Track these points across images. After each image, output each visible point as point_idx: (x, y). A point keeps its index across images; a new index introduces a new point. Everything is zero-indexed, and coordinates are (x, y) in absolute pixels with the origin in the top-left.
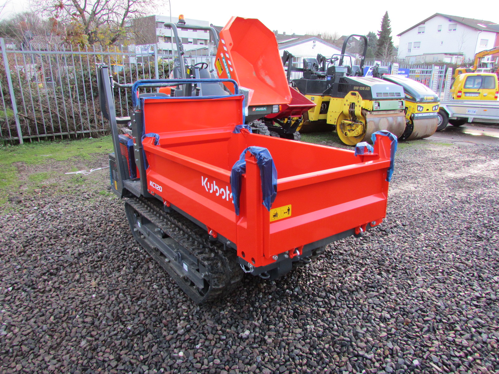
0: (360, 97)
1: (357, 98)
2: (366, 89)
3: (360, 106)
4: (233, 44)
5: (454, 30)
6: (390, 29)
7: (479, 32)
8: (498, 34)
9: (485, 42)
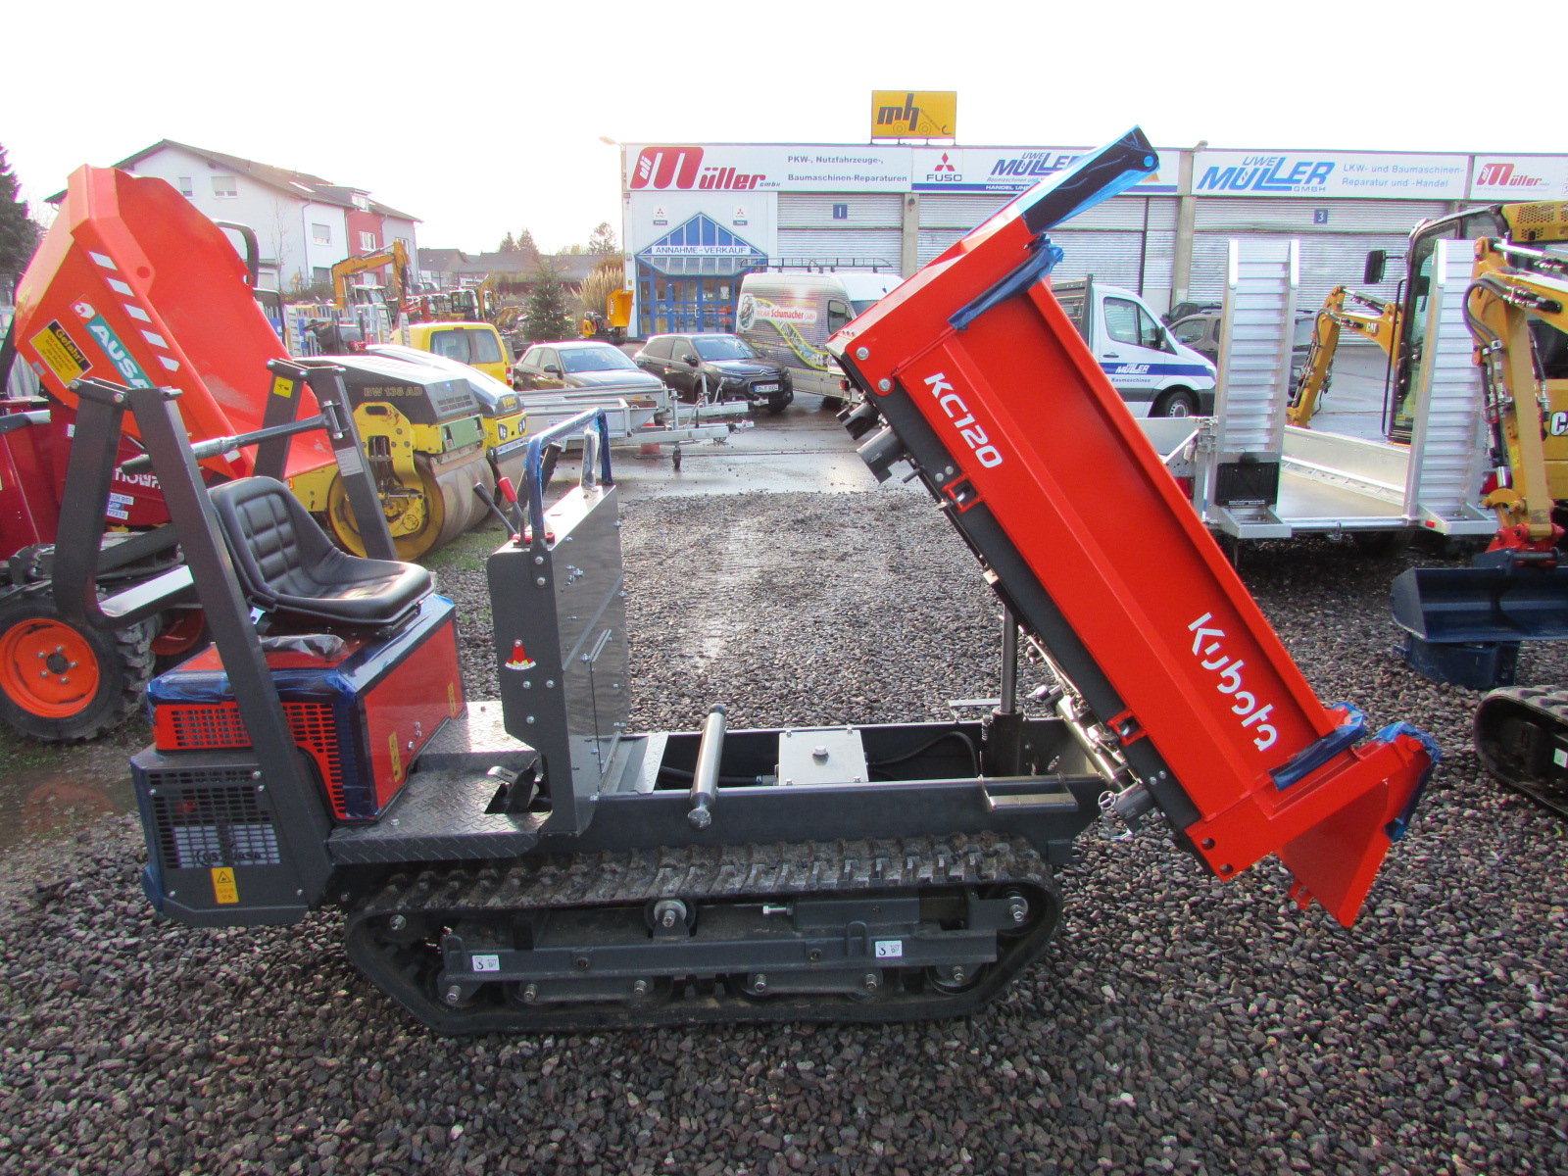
0: (404, 420)
1: (394, 420)
2: (410, 392)
3: (407, 444)
4: (151, 268)
5: (233, 193)
6: (12, 177)
7: (302, 204)
8: (349, 210)
9: (323, 230)
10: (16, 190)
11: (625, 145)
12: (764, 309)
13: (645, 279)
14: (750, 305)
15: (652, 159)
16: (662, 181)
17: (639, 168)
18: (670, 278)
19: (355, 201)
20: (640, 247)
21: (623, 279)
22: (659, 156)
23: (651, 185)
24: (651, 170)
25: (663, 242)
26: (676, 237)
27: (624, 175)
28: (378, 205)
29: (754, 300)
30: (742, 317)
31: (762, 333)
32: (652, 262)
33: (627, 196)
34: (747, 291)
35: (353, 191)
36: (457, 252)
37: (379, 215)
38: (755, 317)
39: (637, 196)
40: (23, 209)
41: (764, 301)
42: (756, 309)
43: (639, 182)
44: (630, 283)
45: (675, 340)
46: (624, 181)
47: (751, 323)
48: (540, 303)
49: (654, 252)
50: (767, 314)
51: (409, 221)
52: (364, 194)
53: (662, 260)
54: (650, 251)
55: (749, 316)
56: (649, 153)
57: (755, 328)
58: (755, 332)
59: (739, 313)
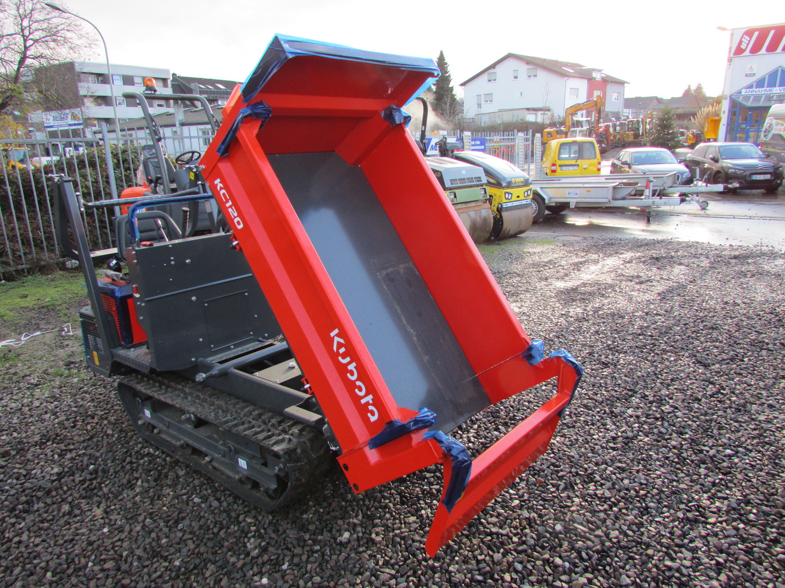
5: (535, 76)
6: (449, 76)
7: (566, 78)
8: (590, 80)
9: (575, 91)
10: (450, 81)
11: (733, 30)
12: (779, 127)
13: (734, 110)
14: (771, 125)
15: (751, 37)
16: (755, 49)
17: (741, 42)
18: (751, 109)
19: (594, 75)
20: (735, 90)
21: (720, 110)
22: (756, 34)
23: (747, 53)
24: (748, 44)
25: (751, 87)
26: (760, 84)
27: (730, 48)
28: (607, 76)
29: (774, 121)
30: (765, 132)
31: (775, 142)
32: (740, 100)
33: (730, 60)
34: (771, 116)
35: (594, 70)
36: (657, 98)
37: (607, 81)
38: (773, 132)
39: (737, 60)
40: (452, 89)
41: (780, 122)
42: (774, 127)
43: (739, 51)
44: (724, 112)
45: (709, 147)
46: (730, 52)
47: (770, 136)
48: (660, 126)
49: (743, 93)
50: (780, 130)
51: (622, 83)
52: (600, 71)
53: (747, 98)
54: (741, 92)
55: (769, 131)
56: (749, 33)
57: (771, 139)
58: (772, 142)
59: (764, 129)
